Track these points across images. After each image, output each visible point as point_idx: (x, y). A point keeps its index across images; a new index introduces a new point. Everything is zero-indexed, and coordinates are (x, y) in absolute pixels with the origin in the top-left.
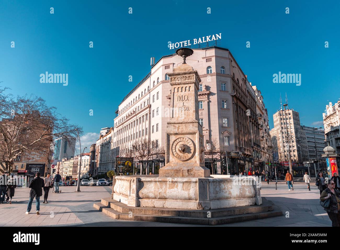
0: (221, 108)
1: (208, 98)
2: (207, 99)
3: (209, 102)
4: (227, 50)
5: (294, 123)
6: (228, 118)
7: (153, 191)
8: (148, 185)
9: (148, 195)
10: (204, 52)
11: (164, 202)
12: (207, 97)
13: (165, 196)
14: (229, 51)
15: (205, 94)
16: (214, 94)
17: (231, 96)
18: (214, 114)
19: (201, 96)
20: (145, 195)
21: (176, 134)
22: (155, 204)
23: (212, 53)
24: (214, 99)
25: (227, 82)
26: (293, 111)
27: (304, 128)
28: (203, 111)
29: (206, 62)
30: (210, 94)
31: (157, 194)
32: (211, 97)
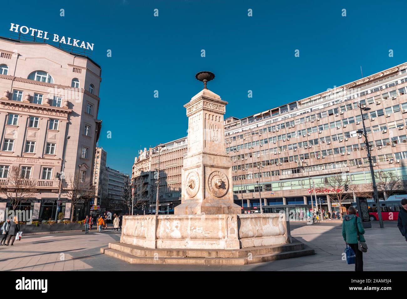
0: (83, 135)
1: (69, 119)
2: (66, 119)
3: (68, 124)
4: (99, 67)
5: (101, 163)
6: (88, 149)
7: (252, 229)
8: (244, 223)
9: (248, 233)
10: (72, 57)
11: (262, 240)
12: (67, 116)
13: (262, 233)
14: (100, 68)
15: (66, 112)
16: (78, 115)
17: (96, 122)
18: (73, 141)
19: (58, 114)
20: (245, 234)
21: (212, 166)
22: (254, 243)
23: (82, 63)
24: (76, 122)
25: (94, 105)
26: (102, 150)
27: (108, 170)
28: (57, 133)
29: (73, 71)
30: (72, 114)
31: (255, 232)
32: (72, 117)
